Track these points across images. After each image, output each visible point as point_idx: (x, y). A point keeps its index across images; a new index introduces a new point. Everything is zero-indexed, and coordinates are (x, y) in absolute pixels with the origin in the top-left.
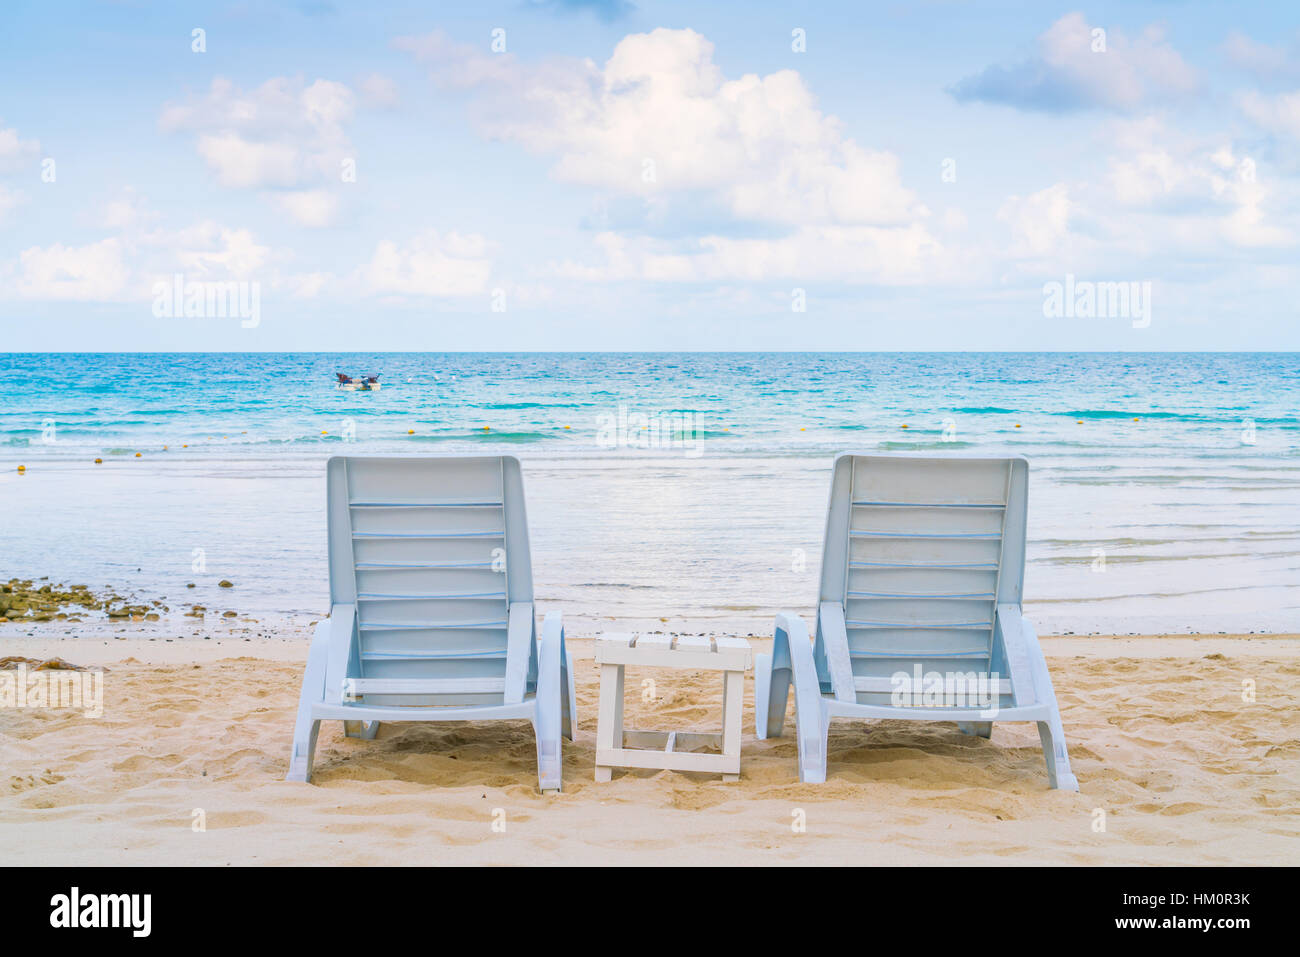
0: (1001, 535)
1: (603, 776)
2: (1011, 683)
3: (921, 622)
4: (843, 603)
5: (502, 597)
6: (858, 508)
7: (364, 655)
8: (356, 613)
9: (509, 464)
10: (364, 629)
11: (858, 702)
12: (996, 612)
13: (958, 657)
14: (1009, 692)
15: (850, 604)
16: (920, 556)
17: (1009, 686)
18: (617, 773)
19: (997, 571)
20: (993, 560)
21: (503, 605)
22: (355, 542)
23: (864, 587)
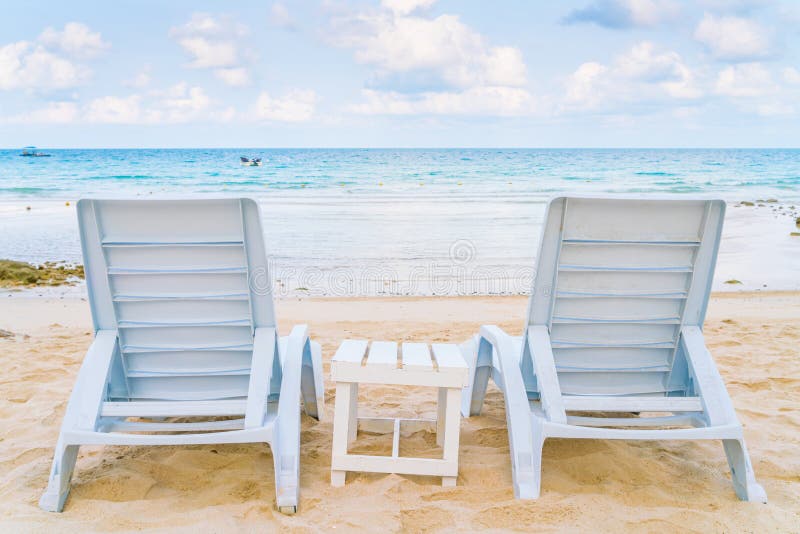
0: (692, 268)
1: (338, 480)
2: (702, 401)
3: (613, 342)
4: (548, 326)
5: (248, 324)
6: (567, 244)
7: (129, 372)
8: (117, 339)
9: (247, 205)
10: (127, 351)
11: (568, 423)
12: (681, 335)
13: (643, 370)
14: (700, 409)
15: (553, 328)
16: (618, 286)
17: (699, 403)
18: (351, 476)
19: (686, 299)
20: (682, 290)
21: (250, 330)
22: (111, 277)
23: (568, 313)
